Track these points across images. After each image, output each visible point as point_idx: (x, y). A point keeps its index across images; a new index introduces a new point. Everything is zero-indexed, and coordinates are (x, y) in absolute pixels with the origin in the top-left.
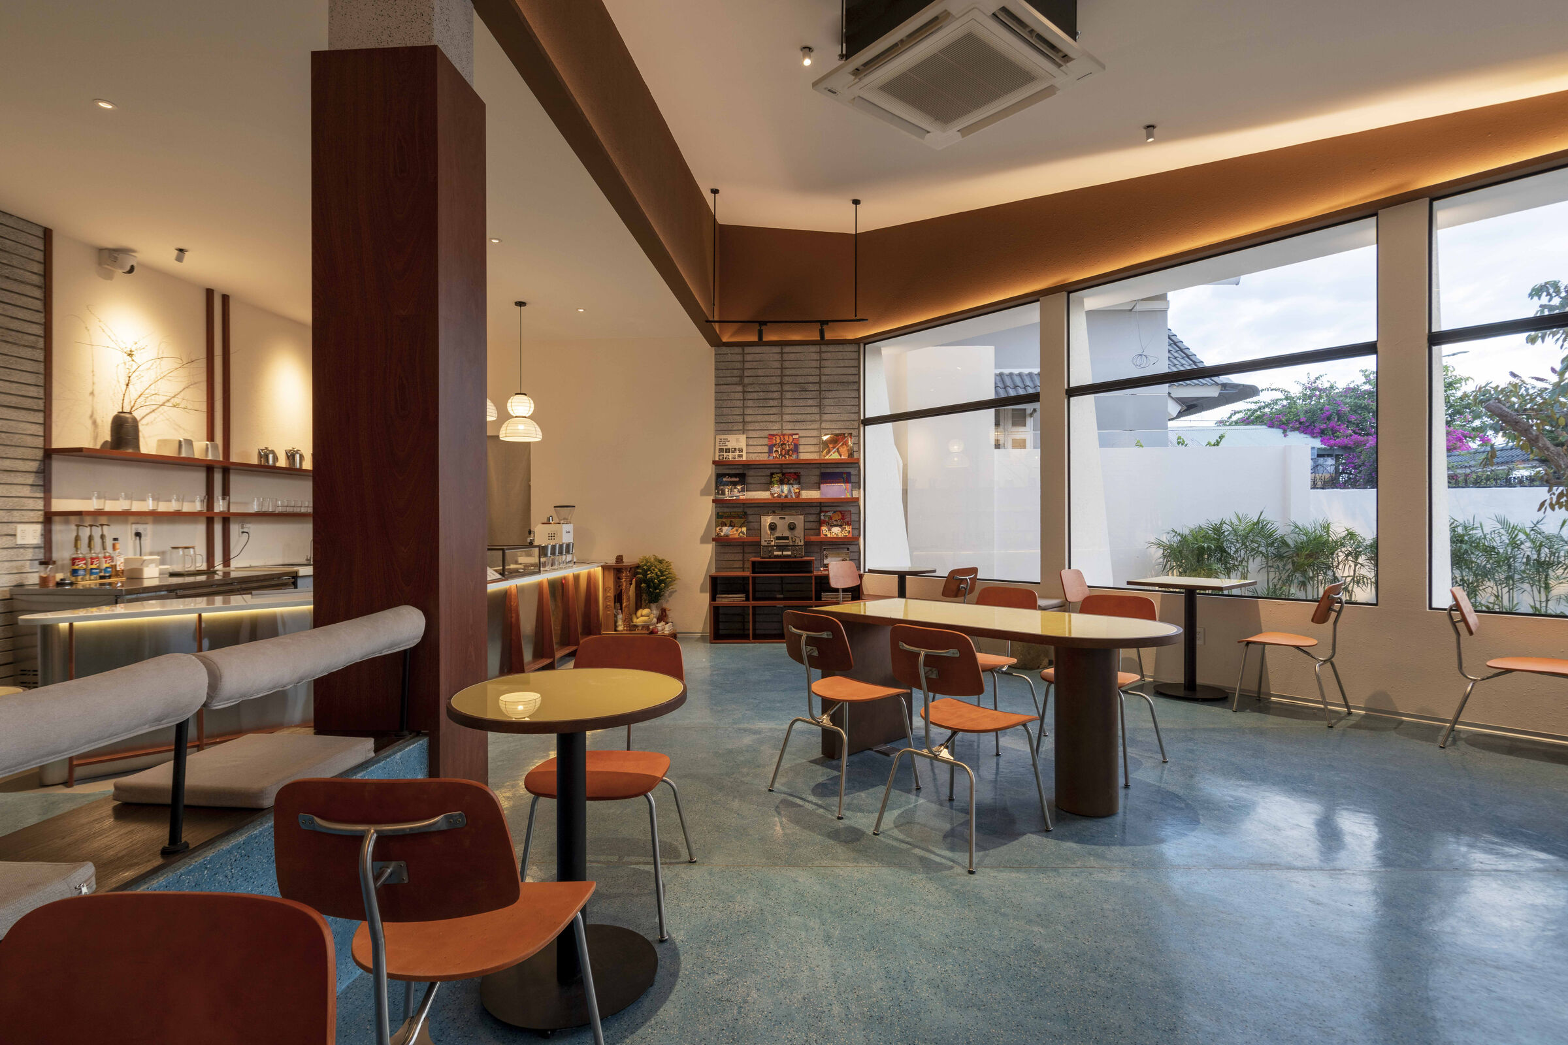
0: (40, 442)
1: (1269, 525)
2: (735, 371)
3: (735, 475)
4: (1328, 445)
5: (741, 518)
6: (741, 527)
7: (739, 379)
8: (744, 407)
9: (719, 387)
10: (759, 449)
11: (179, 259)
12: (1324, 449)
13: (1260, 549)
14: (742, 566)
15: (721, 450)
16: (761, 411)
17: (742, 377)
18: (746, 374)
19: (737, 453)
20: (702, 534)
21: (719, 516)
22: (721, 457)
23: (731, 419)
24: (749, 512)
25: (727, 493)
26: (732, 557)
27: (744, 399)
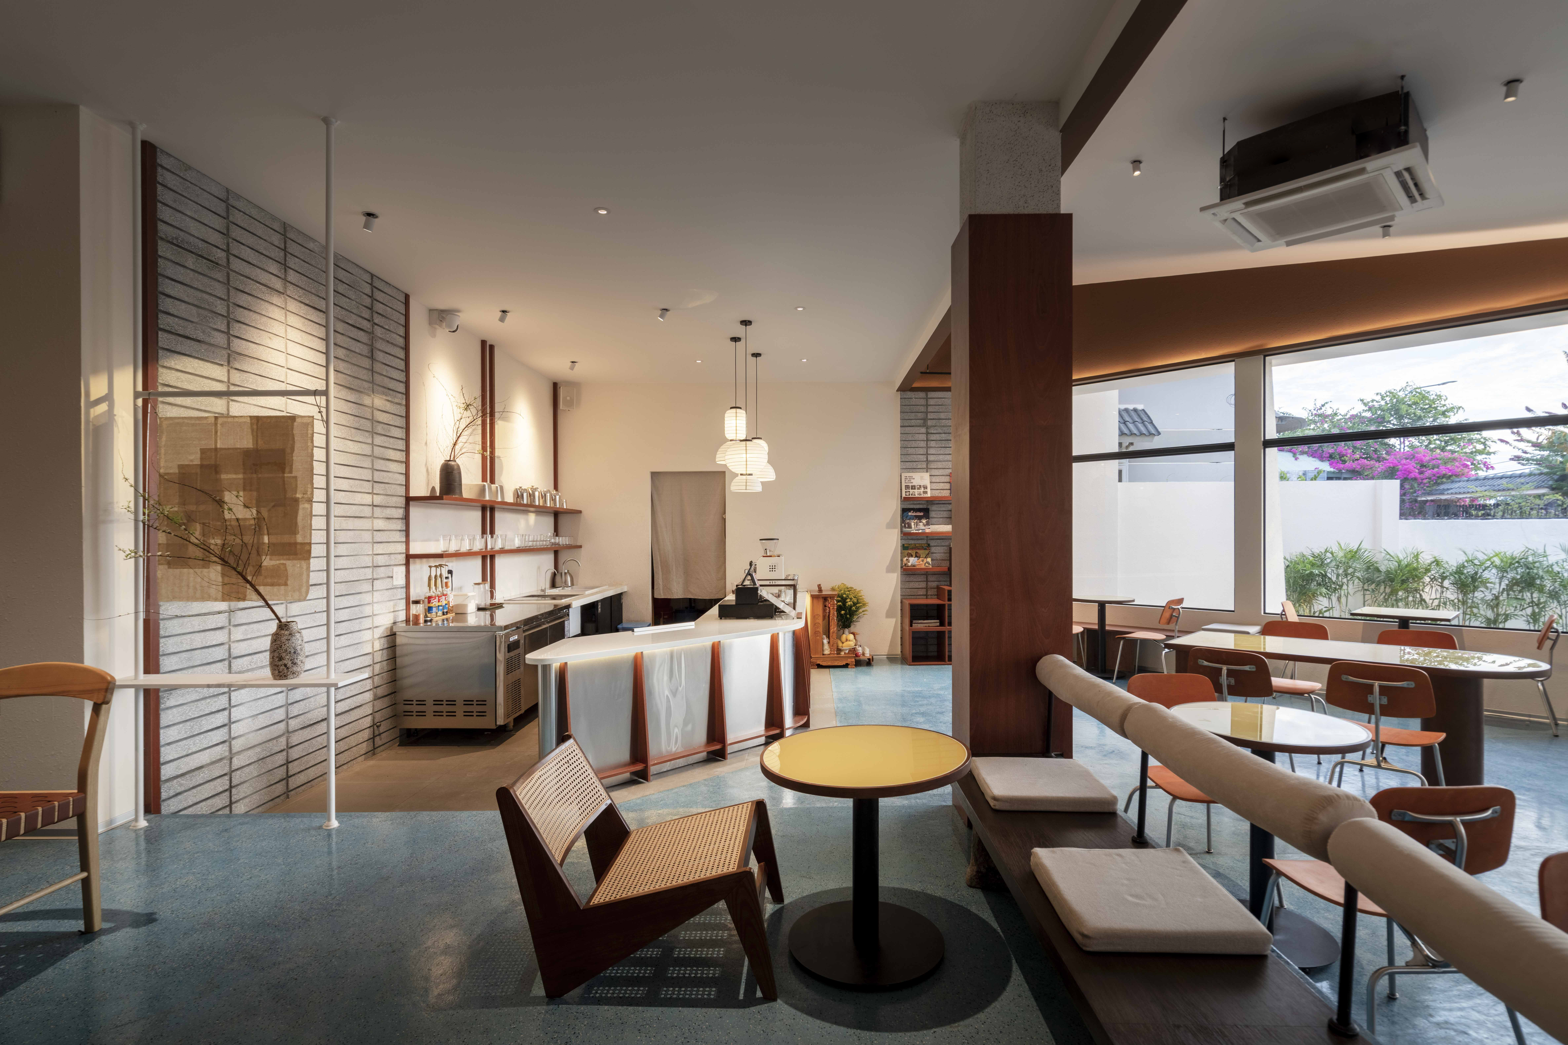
0: (402, 491)
1: (1367, 552)
2: (919, 414)
3: (919, 510)
4: (1337, 469)
5: (926, 549)
6: (926, 557)
7: (922, 421)
8: (927, 447)
9: (904, 428)
10: (941, 486)
11: (502, 320)
12: (1334, 472)
13: (1356, 574)
14: (925, 593)
15: (907, 487)
16: (942, 451)
17: (925, 420)
18: (929, 417)
19: (922, 490)
20: (888, 564)
21: (904, 548)
22: (907, 494)
23: (915, 458)
24: (931, 544)
25: (913, 526)
26: (916, 585)
27: (927, 440)
